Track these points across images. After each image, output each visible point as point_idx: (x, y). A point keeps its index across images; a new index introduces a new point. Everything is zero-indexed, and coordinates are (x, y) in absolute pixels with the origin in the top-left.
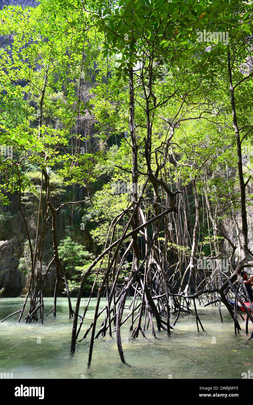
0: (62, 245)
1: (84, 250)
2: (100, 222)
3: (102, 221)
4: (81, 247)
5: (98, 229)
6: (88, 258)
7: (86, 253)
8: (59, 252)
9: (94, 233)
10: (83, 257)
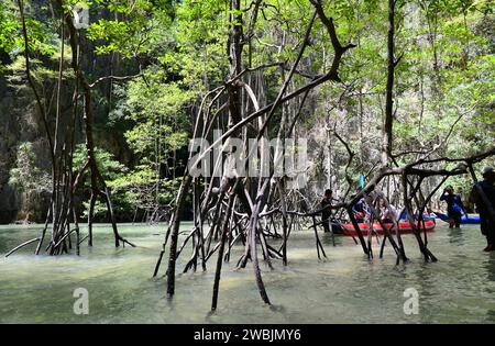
0: (80, 152)
1: (112, 159)
2: (138, 120)
3: (143, 120)
4: (107, 155)
5: (136, 130)
6: (118, 171)
7: (115, 164)
8: (74, 161)
9: (130, 135)
10: (110, 169)
